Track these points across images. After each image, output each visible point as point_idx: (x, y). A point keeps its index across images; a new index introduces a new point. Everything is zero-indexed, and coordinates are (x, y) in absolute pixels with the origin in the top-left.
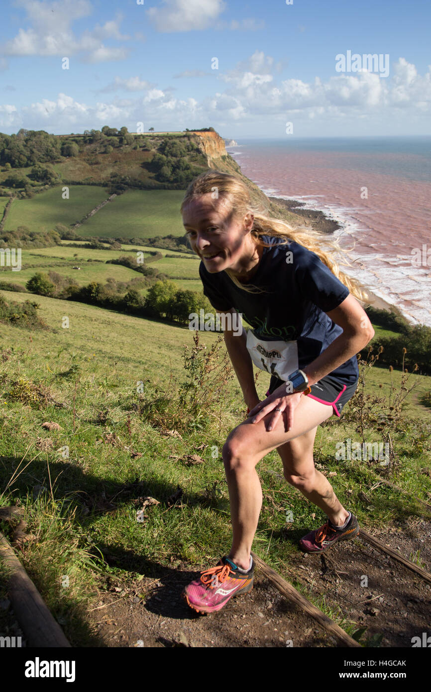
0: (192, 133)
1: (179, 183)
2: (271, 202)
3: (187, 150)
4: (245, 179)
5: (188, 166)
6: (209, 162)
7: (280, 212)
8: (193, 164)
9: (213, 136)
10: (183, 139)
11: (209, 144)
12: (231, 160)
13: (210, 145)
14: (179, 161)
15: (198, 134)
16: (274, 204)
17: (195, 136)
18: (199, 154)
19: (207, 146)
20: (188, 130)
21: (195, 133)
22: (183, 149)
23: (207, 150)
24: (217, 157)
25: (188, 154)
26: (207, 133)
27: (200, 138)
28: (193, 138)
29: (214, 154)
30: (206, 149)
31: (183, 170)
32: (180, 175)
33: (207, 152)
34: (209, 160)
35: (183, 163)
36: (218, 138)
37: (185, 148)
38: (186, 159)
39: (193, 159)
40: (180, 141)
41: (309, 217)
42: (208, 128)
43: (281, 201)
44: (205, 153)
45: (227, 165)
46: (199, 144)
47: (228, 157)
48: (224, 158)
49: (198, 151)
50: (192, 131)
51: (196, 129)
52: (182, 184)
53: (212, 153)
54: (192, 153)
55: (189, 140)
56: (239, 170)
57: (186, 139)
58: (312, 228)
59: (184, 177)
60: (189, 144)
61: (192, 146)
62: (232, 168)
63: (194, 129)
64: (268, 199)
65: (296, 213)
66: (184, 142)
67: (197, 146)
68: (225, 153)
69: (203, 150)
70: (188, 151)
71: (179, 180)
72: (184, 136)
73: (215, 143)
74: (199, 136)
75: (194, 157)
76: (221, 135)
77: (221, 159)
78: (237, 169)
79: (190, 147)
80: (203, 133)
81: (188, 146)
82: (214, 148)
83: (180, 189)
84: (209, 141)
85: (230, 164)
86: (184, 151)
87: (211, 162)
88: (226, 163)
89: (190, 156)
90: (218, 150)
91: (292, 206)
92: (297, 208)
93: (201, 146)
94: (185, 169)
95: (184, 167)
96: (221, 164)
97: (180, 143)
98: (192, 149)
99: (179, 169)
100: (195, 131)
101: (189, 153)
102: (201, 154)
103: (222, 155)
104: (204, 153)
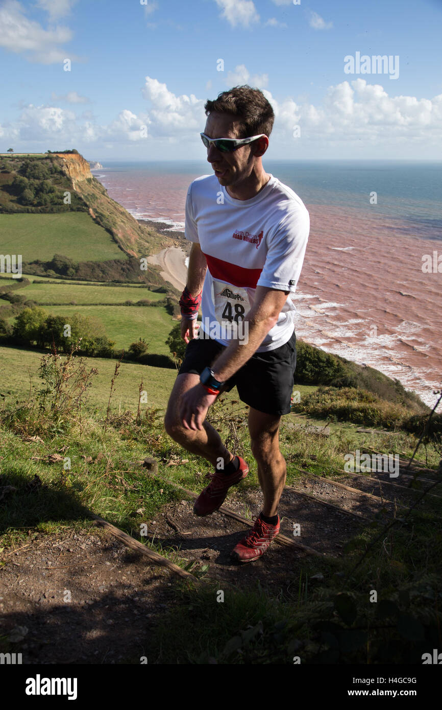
0: (55, 155)
1: (43, 207)
2: (140, 225)
3: (50, 172)
4: (113, 202)
5: (52, 189)
6: (74, 185)
7: (149, 234)
8: (56, 187)
9: (76, 158)
10: (45, 161)
11: (73, 166)
12: (97, 183)
13: (74, 168)
14: (42, 184)
15: (61, 156)
16: (143, 227)
17: (57, 158)
18: (63, 176)
19: (71, 169)
20: (50, 152)
21: (58, 155)
22: (46, 172)
23: (71, 173)
24: (82, 180)
25: (52, 177)
26: (70, 155)
27: (63, 160)
28: (55, 160)
29: (79, 177)
30: (70, 171)
31: (47, 193)
32: (44, 198)
33: (71, 175)
34: (74, 183)
35: (46, 185)
36: (82, 160)
37: (48, 170)
38: (49, 182)
39: (56, 182)
40: (42, 163)
41: (178, 238)
42: (71, 150)
43: (149, 223)
44: (70, 176)
45: (93, 187)
46: (62, 166)
47: (94, 180)
48: (89, 180)
49: (62, 173)
50: (54, 153)
51: (59, 151)
52: (47, 208)
53: (77, 176)
54: (55, 175)
55: (52, 162)
56: (105, 193)
57: (48, 161)
58: (182, 250)
59: (48, 200)
60: (52, 166)
61: (56, 169)
62: (98, 191)
63: (56, 151)
64: (137, 221)
65: (165, 235)
66: (47, 164)
67: (60, 169)
68: (90, 176)
69: (67, 173)
70: (52, 173)
71: (44, 203)
72: (46, 158)
73: (79, 165)
74: (62, 158)
75: (57, 179)
76: (85, 157)
77: (86, 182)
78: (104, 192)
79: (54, 170)
80: (66, 155)
81: (51, 168)
82: (78, 171)
83: (45, 213)
84: (73, 163)
85: (96, 187)
86: (47, 174)
87: (76, 184)
88: (92, 186)
89: (54, 179)
90: (83, 173)
91: (161, 228)
92: (165, 230)
93: (64, 169)
94: (49, 193)
95: (48, 190)
96: (87, 186)
97: (42, 165)
98: (56, 172)
99: (43, 192)
100: (57, 153)
101: (52, 175)
102: (65, 177)
103: (88, 177)
104: (68, 176)
